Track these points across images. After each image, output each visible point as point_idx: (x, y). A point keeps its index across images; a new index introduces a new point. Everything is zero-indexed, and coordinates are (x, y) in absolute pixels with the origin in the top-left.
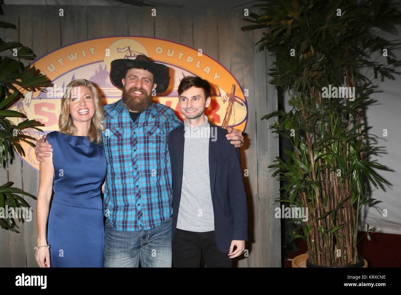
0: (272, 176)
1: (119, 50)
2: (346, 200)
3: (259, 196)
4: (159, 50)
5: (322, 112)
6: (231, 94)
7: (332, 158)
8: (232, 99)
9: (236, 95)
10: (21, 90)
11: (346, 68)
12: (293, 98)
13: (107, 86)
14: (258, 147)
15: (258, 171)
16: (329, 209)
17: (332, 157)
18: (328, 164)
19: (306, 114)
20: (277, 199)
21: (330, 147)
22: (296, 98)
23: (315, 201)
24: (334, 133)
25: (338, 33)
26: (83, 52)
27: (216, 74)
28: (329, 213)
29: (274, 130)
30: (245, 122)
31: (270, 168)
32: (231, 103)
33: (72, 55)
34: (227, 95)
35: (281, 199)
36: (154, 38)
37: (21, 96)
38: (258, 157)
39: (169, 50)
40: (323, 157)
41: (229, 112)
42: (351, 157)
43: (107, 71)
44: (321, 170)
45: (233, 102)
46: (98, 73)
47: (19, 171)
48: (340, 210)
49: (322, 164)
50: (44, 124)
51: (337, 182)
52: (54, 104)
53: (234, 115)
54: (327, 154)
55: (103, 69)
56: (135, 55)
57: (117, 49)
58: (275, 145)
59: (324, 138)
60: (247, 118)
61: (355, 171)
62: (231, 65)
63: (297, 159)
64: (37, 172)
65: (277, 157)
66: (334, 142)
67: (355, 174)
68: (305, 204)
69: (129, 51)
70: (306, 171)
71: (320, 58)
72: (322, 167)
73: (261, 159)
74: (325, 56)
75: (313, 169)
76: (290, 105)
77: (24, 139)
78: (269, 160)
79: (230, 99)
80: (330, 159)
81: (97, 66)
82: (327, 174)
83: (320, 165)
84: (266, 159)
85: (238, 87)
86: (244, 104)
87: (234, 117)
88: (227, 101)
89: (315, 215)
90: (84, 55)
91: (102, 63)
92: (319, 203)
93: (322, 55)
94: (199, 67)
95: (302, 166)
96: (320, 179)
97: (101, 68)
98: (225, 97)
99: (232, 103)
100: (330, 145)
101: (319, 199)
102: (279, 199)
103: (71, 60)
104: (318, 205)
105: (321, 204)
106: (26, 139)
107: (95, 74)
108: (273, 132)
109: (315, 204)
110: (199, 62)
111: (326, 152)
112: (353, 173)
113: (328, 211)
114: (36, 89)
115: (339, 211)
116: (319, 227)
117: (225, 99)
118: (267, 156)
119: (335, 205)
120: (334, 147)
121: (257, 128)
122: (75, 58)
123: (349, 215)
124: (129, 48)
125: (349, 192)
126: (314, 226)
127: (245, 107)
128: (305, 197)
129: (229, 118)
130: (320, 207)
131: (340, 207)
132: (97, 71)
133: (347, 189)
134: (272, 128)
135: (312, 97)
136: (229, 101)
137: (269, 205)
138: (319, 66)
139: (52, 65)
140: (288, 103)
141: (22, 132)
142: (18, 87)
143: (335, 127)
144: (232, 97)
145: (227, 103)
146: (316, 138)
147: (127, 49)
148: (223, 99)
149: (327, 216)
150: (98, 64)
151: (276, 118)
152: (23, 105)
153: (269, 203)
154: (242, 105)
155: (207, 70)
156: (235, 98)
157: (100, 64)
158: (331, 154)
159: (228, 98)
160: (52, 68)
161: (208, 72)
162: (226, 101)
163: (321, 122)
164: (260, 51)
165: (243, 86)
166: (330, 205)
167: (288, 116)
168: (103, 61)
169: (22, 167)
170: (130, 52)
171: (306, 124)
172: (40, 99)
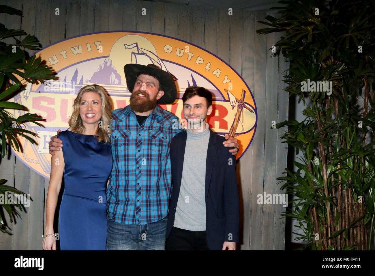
0: (280, 189)
1: (127, 46)
2: (360, 220)
3: (264, 209)
4: (168, 49)
5: (339, 124)
6: (240, 99)
7: (346, 174)
8: (242, 105)
9: (245, 101)
10: (23, 82)
11: (365, 79)
12: (309, 108)
13: (111, 83)
14: (265, 157)
15: (264, 183)
16: (340, 227)
17: (347, 172)
18: (342, 179)
19: (321, 126)
20: (283, 213)
21: (345, 162)
22: (311, 108)
23: (326, 219)
24: (349, 147)
25: (362, 42)
26: (88, 45)
27: (226, 78)
28: (341, 233)
29: (284, 140)
30: (253, 130)
31: (278, 180)
32: (240, 109)
33: (76, 48)
34: (236, 101)
36: (164, 36)
37: (22, 88)
38: (265, 167)
39: (178, 50)
40: (337, 172)
41: (238, 119)
42: (367, 173)
43: (112, 67)
44: (333, 186)
45: (243, 108)
46: (102, 68)
47: (12, 167)
48: (352, 229)
49: (335, 179)
51: (350, 199)
53: (243, 122)
54: (341, 169)
55: (108, 65)
56: (143, 53)
57: (124, 44)
58: (284, 156)
59: (339, 151)
60: (255, 126)
61: (372, 189)
62: (242, 70)
63: (309, 173)
64: (30, 170)
65: (285, 169)
66: (350, 157)
67: (371, 192)
68: (315, 221)
69: (136, 48)
70: (318, 186)
71: (340, 67)
72: (335, 182)
73: (269, 170)
74: (346, 65)
75: (325, 184)
76: (304, 115)
77: (23, 133)
78: (276, 171)
79: (239, 105)
80: (345, 174)
81: (101, 61)
82: (340, 190)
83: (333, 180)
84: (273, 170)
86: (253, 111)
87: (243, 124)
88: (236, 106)
89: (325, 233)
90: (89, 49)
91: (107, 59)
92: (330, 221)
93: (342, 64)
94: (209, 69)
95: (315, 180)
96: (332, 195)
97: (106, 64)
98: (235, 102)
99: (242, 110)
100: (345, 160)
101: (330, 217)
102: (285, 213)
103: (75, 53)
104: (329, 223)
105: (332, 222)
106: (25, 133)
107: (99, 70)
108: (282, 142)
109: (325, 222)
110: (209, 64)
111: (341, 167)
112: (370, 191)
113: (339, 230)
114: (39, 82)
115: (351, 231)
116: (330, 247)
117: (234, 104)
118: (274, 167)
119: (346, 223)
120: (350, 162)
121: (266, 137)
122: (80, 51)
123: (362, 235)
124: (137, 44)
125: (363, 210)
126: (324, 245)
127: (254, 114)
128: (315, 213)
129: (237, 125)
130: (331, 225)
131: (352, 226)
132: (101, 67)
133: (361, 207)
134: (283, 138)
135: (327, 107)
136: (238, 107)
137: (274, 219)
138: (338, 76)
139: (54, 57)
140: (303, 112)
141: (20, 126)
142: (20, 78)
143: (351, 141)
144: (242, 103)
145: (236, 109)
146: (330, 151)
147: (135, 45)
148: (232, 105)
149: (338, 235)
150: (104, 59)
151: (286, 128)
153: (274, 217)
154: (252, 111)
155: (217, 72)
156: (244, 104)
157: (105, 60)
158: (346, 169)
159: (238, 104)
160: (54, 60)
161: (218, 75)
162: (235, 107)
163: (337, 135)
164: (275, 56)
165: (254, 91)
166: (342, 224)
167: (300, 126)
168: (108, 56)
169: (15, 164)
170: (138, 48)
171: (321, 136)
172: (40, 92)
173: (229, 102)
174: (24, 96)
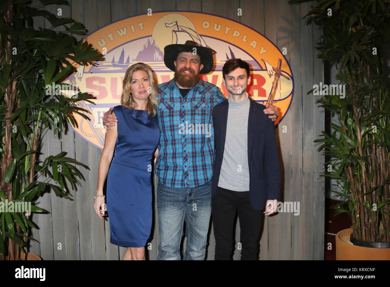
0: (318, 151)
1: (167, 25)
3: (304, 170)
4: (206, 25)
5: (371, 87)
6: (277, 68)
8: (278, 73)
9: (282, 69)
10: (74, 64)
12: (341, 72)
13: (155, 60)
14: (303, 121)
15: (304, 146)
16: (375, 184)
17: (380, 132)
18: (375, 139)
19: (354, 89)
20: (322, 174)
21: (378, 122)
22: (343, 72)
23: (361, 176)
24: (382, 108)
26: (132, 27)
27: (263, 48)
28: (376, 189)
29: (320, 104)
31: (315, 142)
32: (277, 78)
33: (121, 30)
34: (273, 69)
35: (325, 174)
36: (201, 13)
37: (73, 70)
38: (303, 131)
39: (216, 25)
40: (371, 132)
41: (275, 86)
43: (155, 45)
44: (368, 145)
45: (279, 76)
46: (146, 47)
47: (72, 142)
48: (387, 186)
49: (369, 139)
50: (96, 97)
51: (384, 157)
52: (105, 78)
53: (280, 90)
55: (152, 43)
56: (183, 30)
57: (165, 24)
58: (321, 119)
59: (372, 113)
60: (293, 92)
62: (277, 40)
63: (343, 134)
64: (88, 143)
65: (322, 132)
66: (383, 117)
68: (351, 179)
69: (176, 26)
70: (352, 146)
71: (370, 31)
72: (369, 142)
73: (307, 133)
74: (375, 29)
75: (360, 144)
76: (337, 79)
77: (77, 111)
78: (314, 134)
79: (276, 73)
80: (378, 134)
81: (145, 41)
82: (374, 150)
83: (367, 140)
84: (311, 133)
85: (284, 61)
86: (290, 78)
87: (280, 91)
88: (274, 75)
89: (360, 190)
90: (133, 31)
91: (150, 38)
92: (365, 178)
93: (372, 29)
94: (245, 41)
95: (349, 141)
96: (367, 154)
97: (149, 43)
98: (272, 71)
99: (278, 78)
100: (378, 120)
101: (365, 175)
102: (324, 174)
103: (121, 35)
104: (364, 181)
105: (367, 180)
106: (79, 111)
107: (143, 49)
108: (319, 107)
109: (361, 179)
110: (245, 36)
111: (374, 127)
113: (374, 187)
114: (88, 63)
115: (385, 187)
116: (365, 203)
117: (271, 73)
118: (312, 130)
119: (381, 180)
120: (382, 123)
121: (303, 103)
122: (125, 33)
124: (176, 22)
126: (360, 201)
127: (291, 81)
128: (351, 172)
129: (275, 92)
130: (366, 182)
131: (386, 183)
132: (145, 46)
134: (319, 102)
135: (360, 71)
136: (275, 75)
137: (313, 179)
138: (368, 40)
139: (102, 40)
140: (336, 77)
141: (75, 105)
142: (71, 61)
143: (383, 102)
144: (279, 71)
145: (273, 77)
146: (364, 113)
147: (175, 23)
148: (269, 73)
149: (373, 192)
150: (147, 38)
152: (75, 79)
153: (313, 177)
154: (288, 79)
155: (254, 44)
156: (281, 72)
157: (149, 39)
158: (379, 129)
159: (275, 72)
160: (102, 43)
162: (272, 75)
163: (369, 97)
164: (307, 25)
165: (290, 60)
166: (377, 181)
168: (151, 36)
169: (75, 138)
170: (178, 26)
171: (354, 99)
172: (91, 73)
173: (267, 71)
174: (78, 78)
